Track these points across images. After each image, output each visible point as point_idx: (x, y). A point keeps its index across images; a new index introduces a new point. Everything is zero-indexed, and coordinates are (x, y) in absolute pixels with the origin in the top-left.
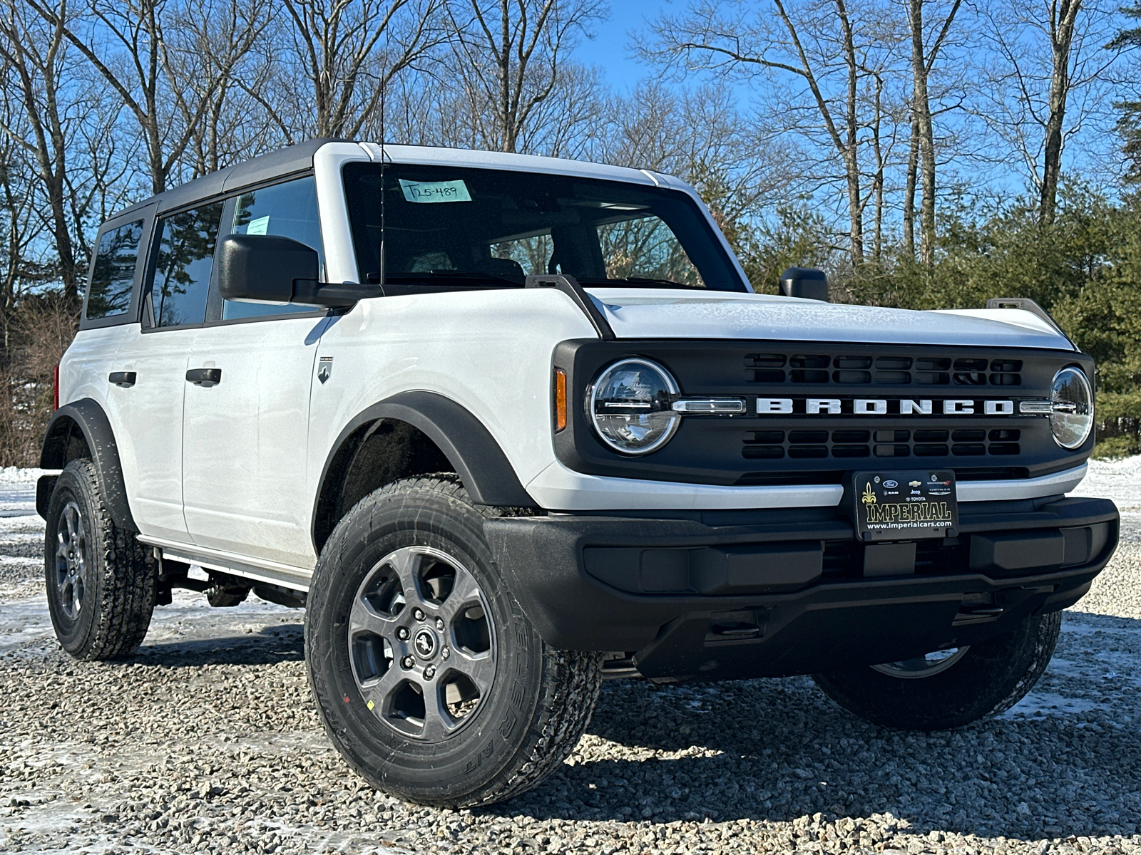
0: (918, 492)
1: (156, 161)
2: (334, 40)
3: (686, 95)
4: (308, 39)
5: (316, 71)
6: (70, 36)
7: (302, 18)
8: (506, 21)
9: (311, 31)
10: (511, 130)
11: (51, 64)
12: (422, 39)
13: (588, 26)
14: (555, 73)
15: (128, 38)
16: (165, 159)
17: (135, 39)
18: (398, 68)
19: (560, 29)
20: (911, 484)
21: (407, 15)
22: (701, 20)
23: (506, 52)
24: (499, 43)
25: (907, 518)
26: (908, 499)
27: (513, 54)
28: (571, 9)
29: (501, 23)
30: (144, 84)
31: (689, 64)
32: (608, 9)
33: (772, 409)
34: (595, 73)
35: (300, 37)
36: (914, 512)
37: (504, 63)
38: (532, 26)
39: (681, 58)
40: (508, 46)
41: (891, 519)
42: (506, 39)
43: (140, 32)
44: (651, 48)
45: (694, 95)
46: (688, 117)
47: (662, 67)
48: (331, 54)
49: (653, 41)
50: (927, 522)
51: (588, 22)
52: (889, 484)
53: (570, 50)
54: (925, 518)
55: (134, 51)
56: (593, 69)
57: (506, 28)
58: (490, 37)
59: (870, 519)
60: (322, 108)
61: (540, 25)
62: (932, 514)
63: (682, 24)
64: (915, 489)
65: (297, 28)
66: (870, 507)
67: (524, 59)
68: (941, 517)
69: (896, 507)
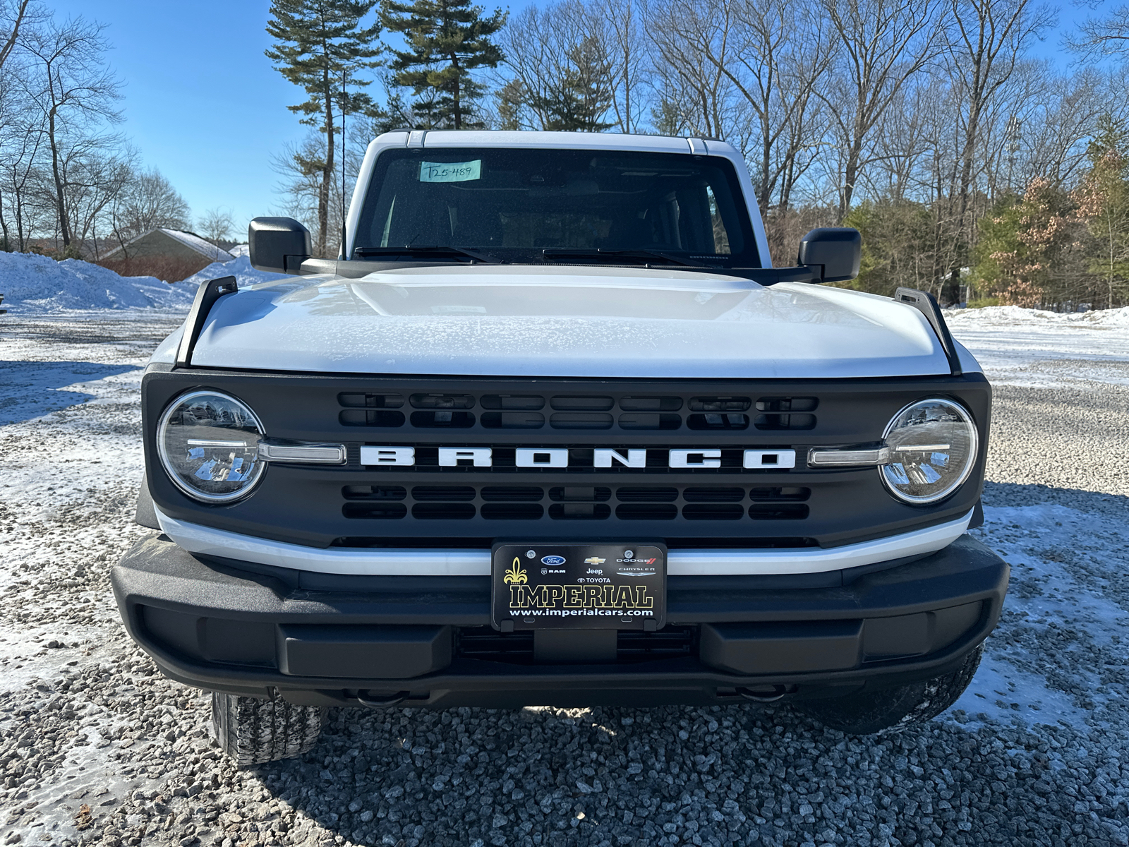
0: (600, 572)
1: (766, 138)
2: (872, 57)
3: (1111, 72)
4: (856, 61)
5: (859, 79)
6: (726, 73)
7: (853, 49)
8: (982, 36)
9: (858, 56)
10: (978, 104)
11: (715, 89)
12: (929, 52)
13: (1041, 33)
14: (1013, 65)
15: (756, 71)
16: (771, 138)
17: (759, 71)
18: (911, 72)
19: (1021, 36)
20: (587, 561)
21: (920, 39)
22: (1118, 19)
23: (980, 55)
24: (975, 49)
25: (578, 603)
26: (581, 580)
27: (985, 55)
28: (1029, 22)
29: (979, 37)
30: (763, 96)
31: (1104, 51)
32: (1056, 20)
33: (381, 460)
34: (1046, 62)
35: (852, 61)
36: (589, 596)
37: (978, 63)
38: (998, 36)
39: (1099, 47)
40: (981, 51)
41: (550, 603)
42: (981, 47)
43: (763, 66)
44: (1078, 42)
45: (1118, 72)
46: (1112, 87)
47: (1084, 54)
48: (869, 67)
49: (1080, 37)
50: (612, 610)
51: (1041, 30)
52: (552, 560)
53: (1025, 49)
54: (609, 603)
55: (759, 78)
56: (1046, 60)
57: (982, 40)
58: (970, 46)
59: (515, 604)
60: (861, 100)
61: (1004, 36)
62: (620, 600)
63: (1104, 23)
64: (594, 567)
65: (850, 54)
66: (515, 589)
67: (990, 58)
68: (635, 605)
69: (559, 590)
